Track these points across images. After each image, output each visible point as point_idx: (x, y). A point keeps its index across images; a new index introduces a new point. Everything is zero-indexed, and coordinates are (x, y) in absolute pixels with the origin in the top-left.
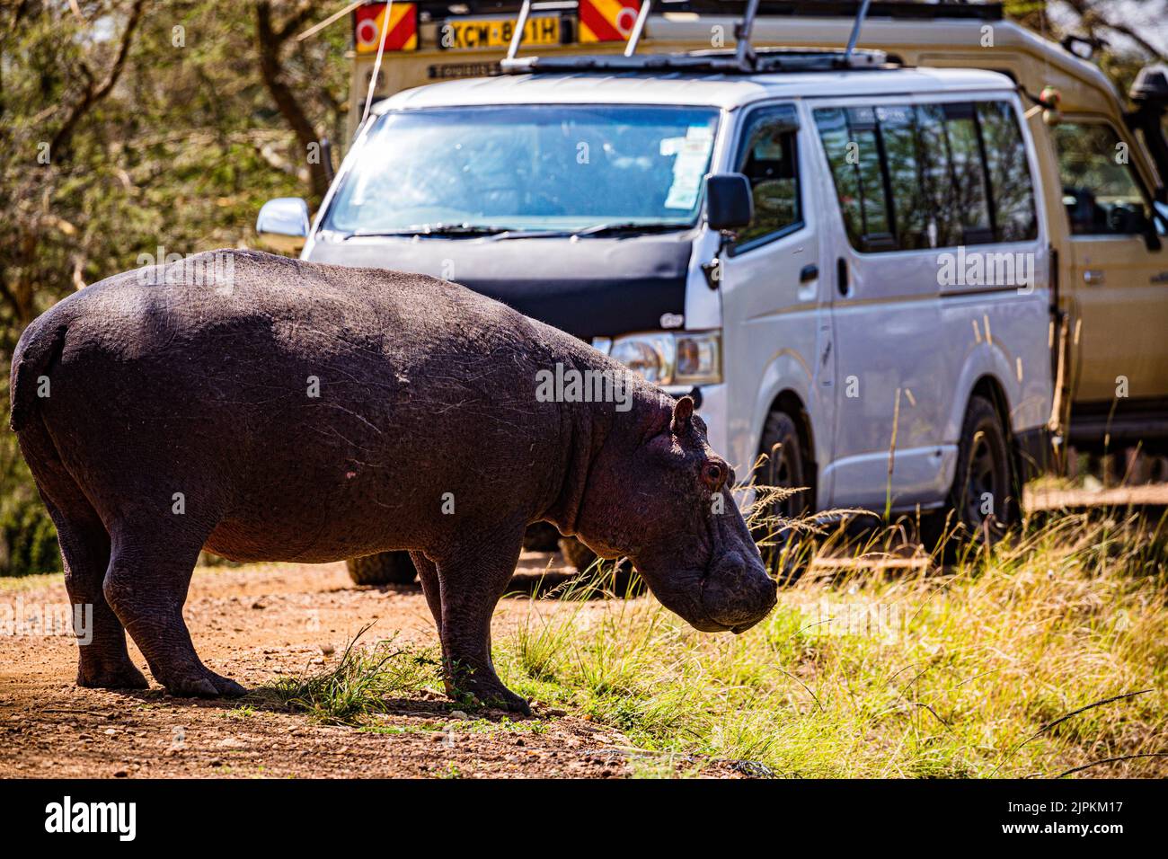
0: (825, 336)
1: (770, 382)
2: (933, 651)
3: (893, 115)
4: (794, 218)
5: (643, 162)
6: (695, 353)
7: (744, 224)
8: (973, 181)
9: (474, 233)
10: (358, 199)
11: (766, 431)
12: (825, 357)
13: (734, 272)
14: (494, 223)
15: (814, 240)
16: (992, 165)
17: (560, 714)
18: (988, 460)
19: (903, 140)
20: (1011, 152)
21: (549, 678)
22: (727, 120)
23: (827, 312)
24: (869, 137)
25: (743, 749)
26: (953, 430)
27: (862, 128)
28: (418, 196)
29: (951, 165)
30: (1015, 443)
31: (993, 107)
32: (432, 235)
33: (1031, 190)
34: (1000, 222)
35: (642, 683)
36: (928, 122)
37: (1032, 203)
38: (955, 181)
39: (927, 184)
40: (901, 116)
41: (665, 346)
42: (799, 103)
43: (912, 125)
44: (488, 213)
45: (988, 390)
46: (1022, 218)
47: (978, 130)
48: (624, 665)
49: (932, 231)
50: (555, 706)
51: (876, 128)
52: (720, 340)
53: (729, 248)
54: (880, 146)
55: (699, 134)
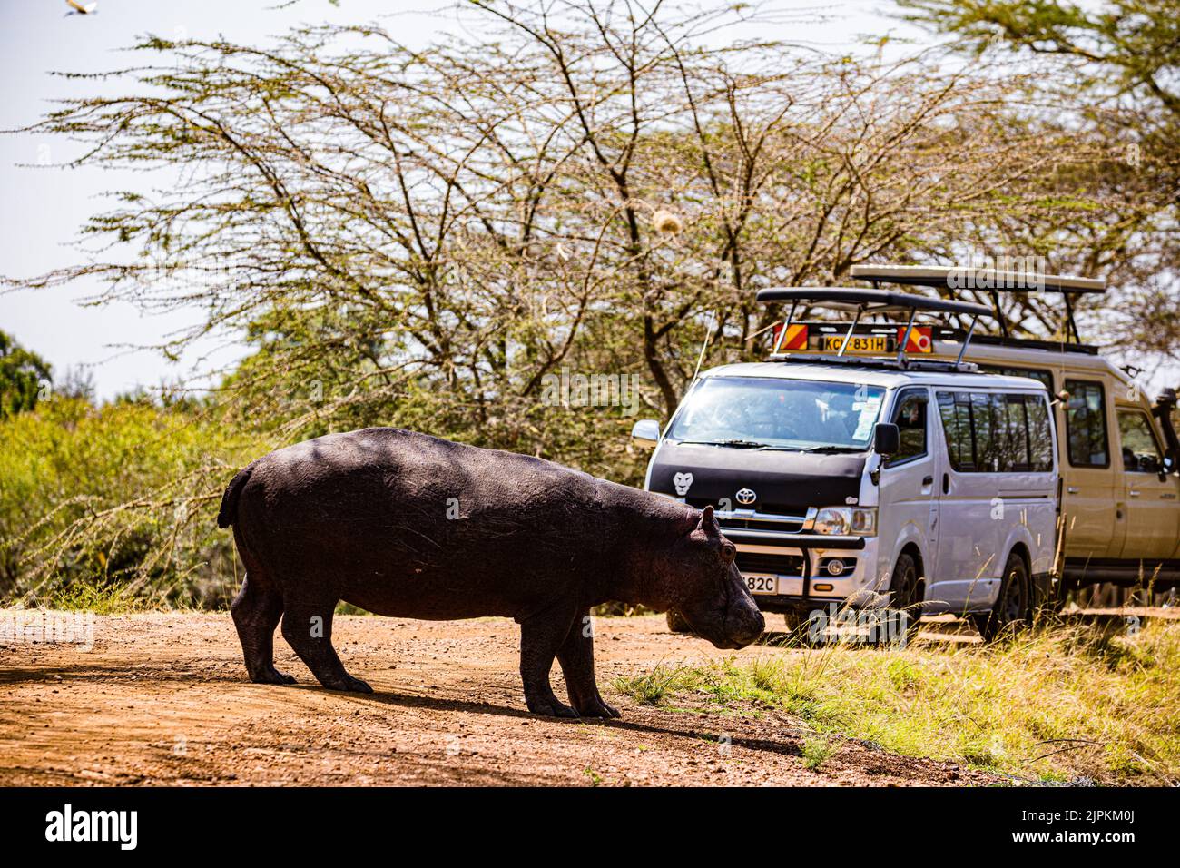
0: (933, 515)
1: (903, 537)
2: (978, 688)
3: (979, 399)
4: (922, 451)
5: (843, 414)
6: (863, 519)
7: (895, 451)
8: (1020, 437)
9: (748, 446)
10: (687, 423)
11: (898, 563)
12: (933, 526)
13: (888, 477)
14: (759, 441)
15: (931, 462)
16: (1031, 430)
17: (772, 708)
18: (1017, 588)
19: (982, 412)
20: (1041, 424)
21: (768, 689)
22: (889, 395)
23: (936, 502)
24: (966, 410)
25: (870, 734)
26: (1000, 571)
27: (962, 404)
28: (720, 424)
29: (1009, 428)
30: (1032, 580)
31: (1033, 398)
32: (725, 445)
33: (1051, 445)
34: (1033, 461)
35: (819, 695)
36: (998, 404)
37: (1051, 451)
38: (1010, 437)
39: (994, 438)
40: (983, 399)
41: (847, 514)
42: (929, 388)
43: (989, 405)
44: (757, 436)
45: (1020, 551)
46: (1045, 459)
47: (1025, 410)
48: (810, 684)
49: (996, 462)
50: (770, 704)
51: (970, 405)
52: (877, 513)
53: (886, 463)
54: (971, 415)
55: (875, 401)
